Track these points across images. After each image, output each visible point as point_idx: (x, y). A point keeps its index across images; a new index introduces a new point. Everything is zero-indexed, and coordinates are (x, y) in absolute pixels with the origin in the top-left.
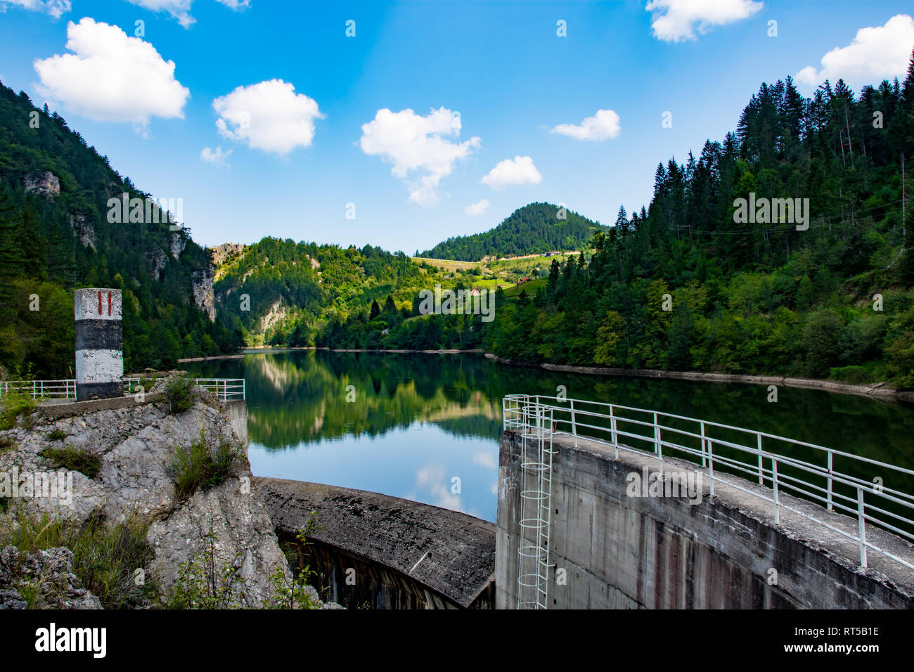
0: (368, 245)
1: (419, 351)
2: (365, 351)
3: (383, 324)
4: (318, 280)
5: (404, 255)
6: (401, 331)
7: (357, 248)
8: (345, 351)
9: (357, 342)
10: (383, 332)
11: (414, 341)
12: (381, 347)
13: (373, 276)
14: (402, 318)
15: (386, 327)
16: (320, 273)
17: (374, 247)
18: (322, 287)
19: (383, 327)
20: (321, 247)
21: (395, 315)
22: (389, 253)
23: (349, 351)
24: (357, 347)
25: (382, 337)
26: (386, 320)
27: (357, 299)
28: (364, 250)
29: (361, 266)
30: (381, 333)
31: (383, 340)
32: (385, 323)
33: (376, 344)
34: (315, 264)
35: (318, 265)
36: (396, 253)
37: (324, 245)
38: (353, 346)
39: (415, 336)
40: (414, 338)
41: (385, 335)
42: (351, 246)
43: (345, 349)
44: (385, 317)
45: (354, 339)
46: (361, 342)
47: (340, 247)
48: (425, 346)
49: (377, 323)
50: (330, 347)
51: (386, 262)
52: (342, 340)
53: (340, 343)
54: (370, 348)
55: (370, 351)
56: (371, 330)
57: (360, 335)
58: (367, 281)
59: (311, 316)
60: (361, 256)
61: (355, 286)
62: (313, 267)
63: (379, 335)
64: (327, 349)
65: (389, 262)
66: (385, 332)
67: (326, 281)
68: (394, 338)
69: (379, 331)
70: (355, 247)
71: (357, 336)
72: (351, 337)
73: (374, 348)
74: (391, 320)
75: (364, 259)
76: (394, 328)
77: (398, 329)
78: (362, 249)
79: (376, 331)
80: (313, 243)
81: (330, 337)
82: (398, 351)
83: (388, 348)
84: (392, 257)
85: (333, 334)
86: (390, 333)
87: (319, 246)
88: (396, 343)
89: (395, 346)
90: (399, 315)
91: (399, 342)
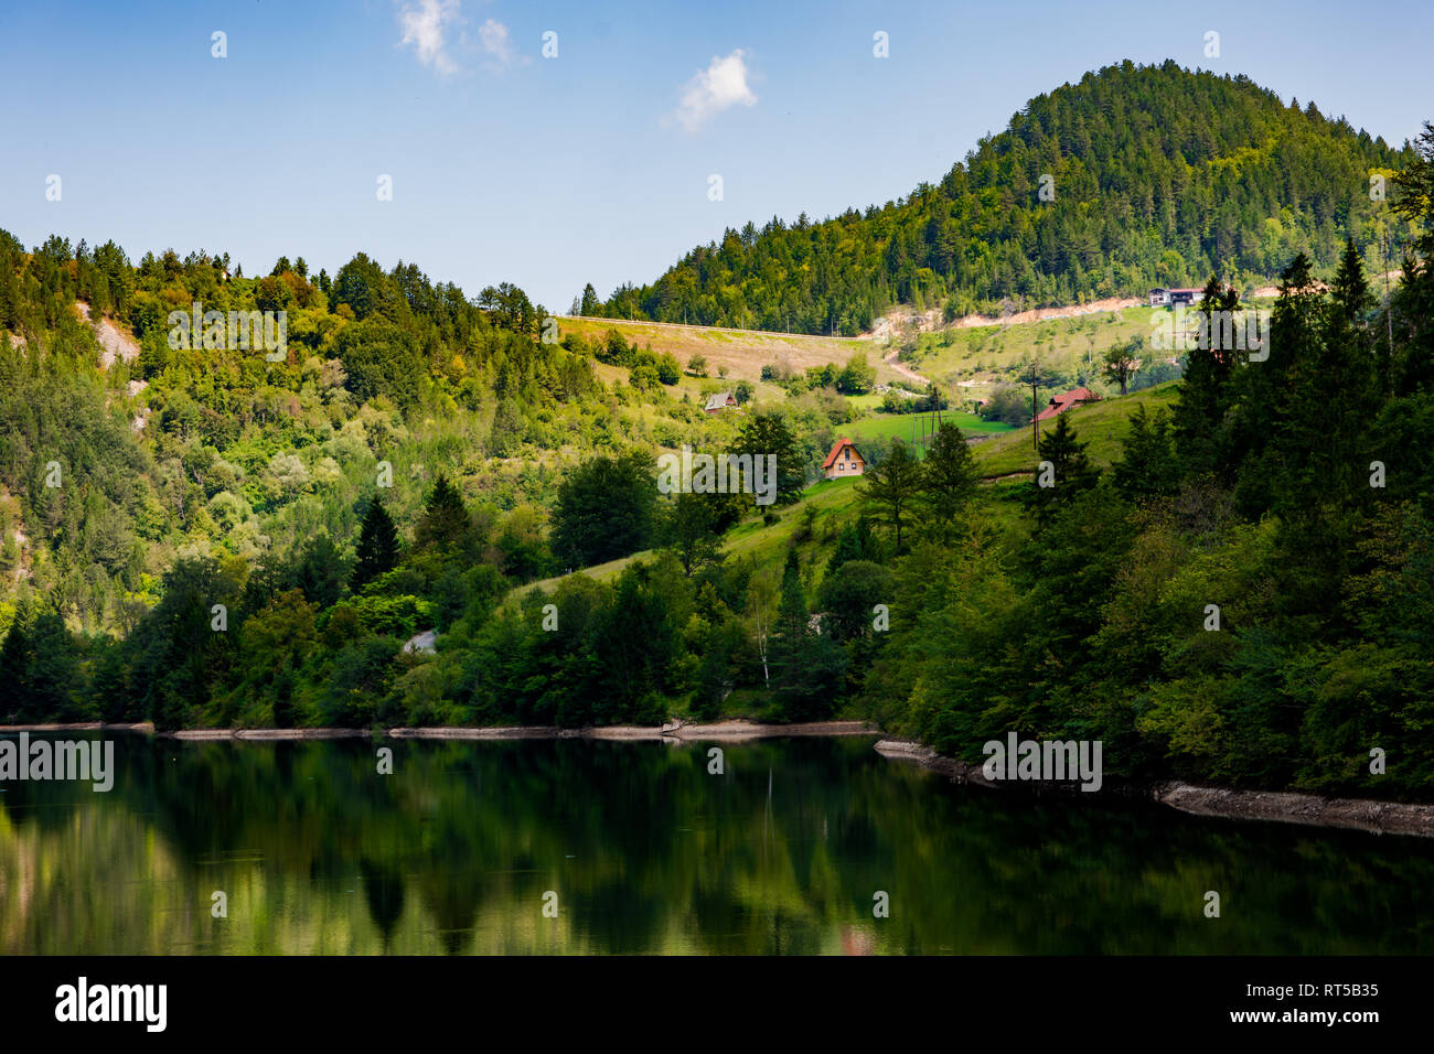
0: (362, 257)
1: (569, 733)
2: (323, 733)
3: (410, 608)
4: (131, 417)
5: (526, 305)
6: (490, 636)
7: (313, 271)
8: (225, 734)
9: (286, 690)
10: (407, 648)
11: (549, 685)
12: (396, 714)
13: (382, 400)
14: (499, 578)
15: (424, 625)
16: (138, 387)
17: (387, 268)
18: (147, 450)
19: (410, 622)
20: (146, 269)
21: (469, 565)
22: (455, 294)
23: (248, 734)
24: (282, 721)
25: (401, 670)
26: (426, 591)
27: (307, 501)
28: (342, 279)
29: (330, 355)
30: (399, 648)
31: (402, 682)
32: (422, 606)
33: (368, 700)
34: (116, 342)
35: (131, 350)
36: (488, 295)
37: (158, 255)
38: (265, 710)
39: (552, 659)
40: (547, 669)
41: (414, 661)
42: (283, 265)
43: (225, 725)
44: (421, 576)
45: (268, 678)
46: (307, 696)
47: (232, 269)
48: (596, 706)
49: (383, 604)
50: (157, 718)
51: (444, 338)
52: (214, 688)
53: (203, 699)
54: (341, 719)
55: (344, 733)
56: (352, 633)
57: (297, 662)
58: (356, 423)
59: (91, 579)
60: (332, 310)
61: (299, 443)
62: (108, 359)
63: (387, 658)
64: (146, 727)
65: (458, 335)
66: (424, 642)
67: (168, 422)
68: (457, 670)
69: (388, 640)
70: (301, 268)
71: (285, 667)
72: (259, 669)
73: (364, 719)
74: (449, 589)
75: (342, 322)
76: (459, 627)
77: (477, 625)
78: (333, 275)
79: (372, 638)
80: (109, 248)
81: (161, 674)
82: (473, 733)
83: (428, 720)
84: (471, 312)
85: (175, 659)
86: (439, 648)
87: (136, 264)
88: (463, 697)
89: (460, 710)
90: (489, 566)
91: (478, 690)
